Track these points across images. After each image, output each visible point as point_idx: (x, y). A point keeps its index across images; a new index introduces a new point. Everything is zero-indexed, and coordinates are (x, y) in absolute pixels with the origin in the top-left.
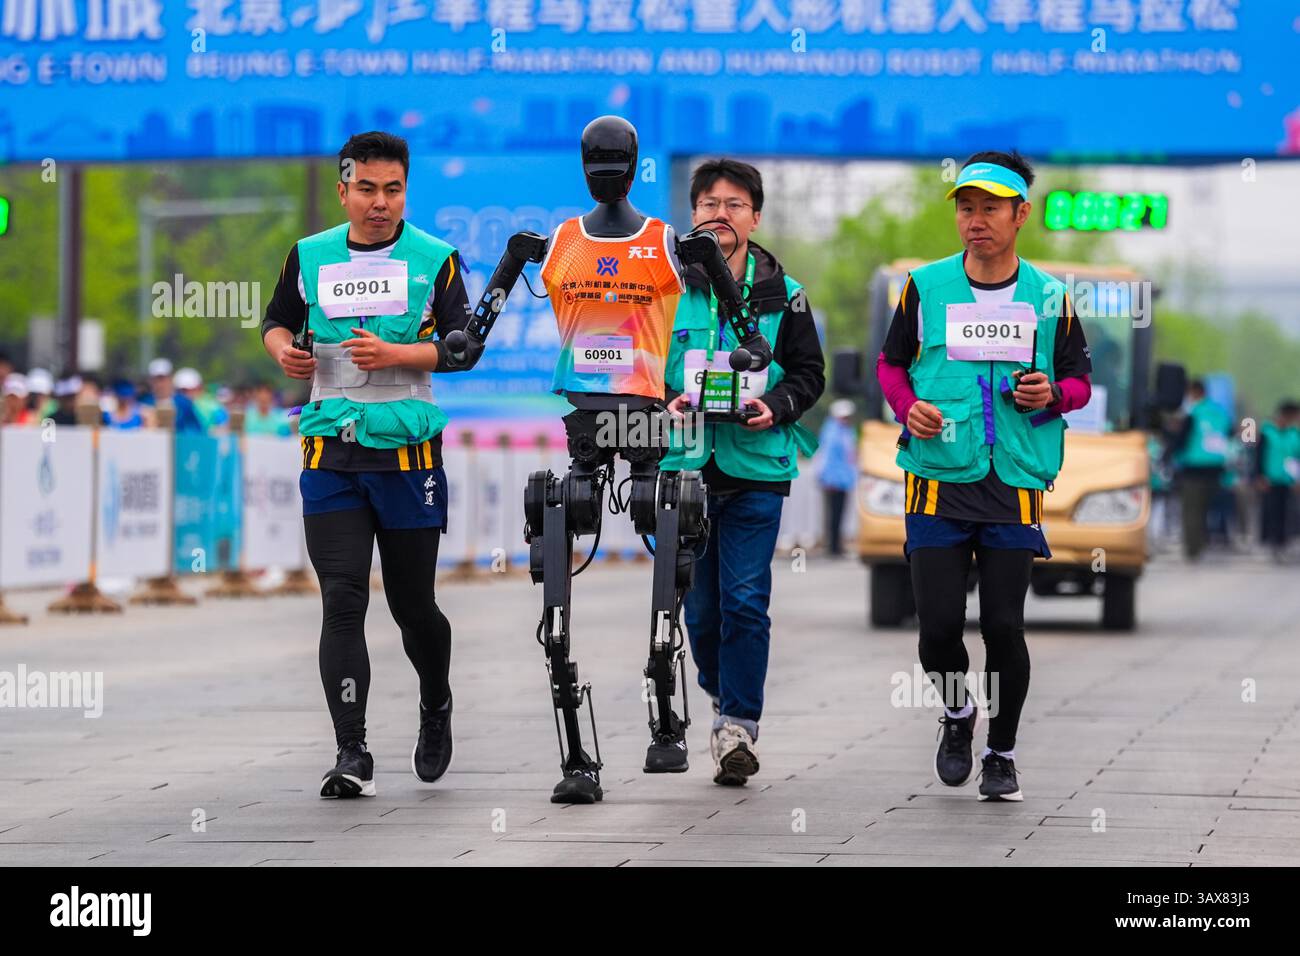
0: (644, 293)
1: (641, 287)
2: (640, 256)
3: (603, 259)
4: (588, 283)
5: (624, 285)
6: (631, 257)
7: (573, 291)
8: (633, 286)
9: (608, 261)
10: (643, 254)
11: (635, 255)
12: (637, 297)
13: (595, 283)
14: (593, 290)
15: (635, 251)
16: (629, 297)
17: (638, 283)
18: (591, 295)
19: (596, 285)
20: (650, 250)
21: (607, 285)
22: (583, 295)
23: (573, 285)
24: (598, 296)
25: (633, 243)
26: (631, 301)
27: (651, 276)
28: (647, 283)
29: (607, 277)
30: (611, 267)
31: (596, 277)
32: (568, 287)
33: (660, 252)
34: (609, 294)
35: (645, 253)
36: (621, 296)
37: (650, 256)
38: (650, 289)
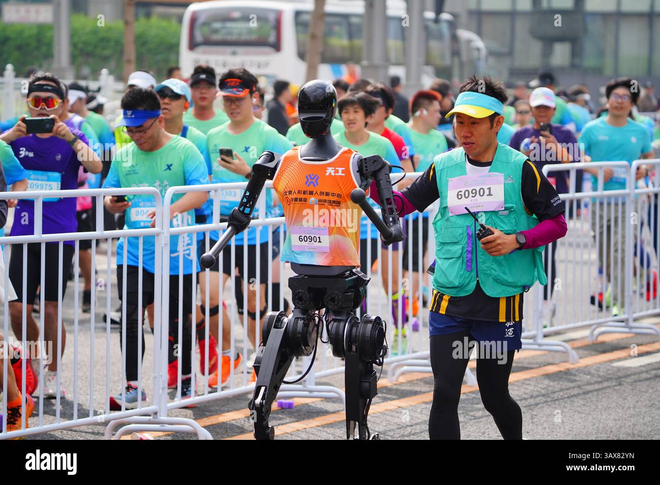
0: (335, 198)
1: (333, 195)
2: (333, 174)
3: (310, 175)
4: (299, 192)
5: (322, 193)
6: (327, 174)
7: (290, 197)
8: (327, 194)
9: (312, 177)
10: (335, 173)
11: (330, 173)
12: (330, 202)
13: (304, 191)
14: (302, 196)
15: (330, 171)
16: (325, 201)
17: (331, 192)
18: (301, 200)
19: (304, 193)
20: (340, 169)
21: (311, 193)
22: (296, 199)
23: (290, 192)
24: (305, 200)
25: (329, 165)
26: (326, 204)
27: (340, 187)
28: (336, 192)
29: (311, 188)
30: (314, 181)
31: (305, 188)
32: (288, 193)
33: (347, 171)
34: (312, 199)
35: (337, 171)
36: (320, 201)
37: (340, 174)
38: (339, 196)
